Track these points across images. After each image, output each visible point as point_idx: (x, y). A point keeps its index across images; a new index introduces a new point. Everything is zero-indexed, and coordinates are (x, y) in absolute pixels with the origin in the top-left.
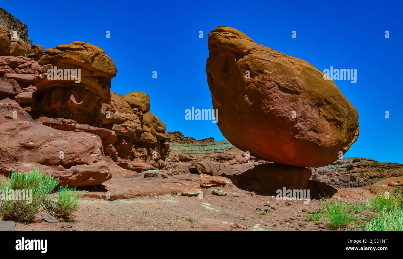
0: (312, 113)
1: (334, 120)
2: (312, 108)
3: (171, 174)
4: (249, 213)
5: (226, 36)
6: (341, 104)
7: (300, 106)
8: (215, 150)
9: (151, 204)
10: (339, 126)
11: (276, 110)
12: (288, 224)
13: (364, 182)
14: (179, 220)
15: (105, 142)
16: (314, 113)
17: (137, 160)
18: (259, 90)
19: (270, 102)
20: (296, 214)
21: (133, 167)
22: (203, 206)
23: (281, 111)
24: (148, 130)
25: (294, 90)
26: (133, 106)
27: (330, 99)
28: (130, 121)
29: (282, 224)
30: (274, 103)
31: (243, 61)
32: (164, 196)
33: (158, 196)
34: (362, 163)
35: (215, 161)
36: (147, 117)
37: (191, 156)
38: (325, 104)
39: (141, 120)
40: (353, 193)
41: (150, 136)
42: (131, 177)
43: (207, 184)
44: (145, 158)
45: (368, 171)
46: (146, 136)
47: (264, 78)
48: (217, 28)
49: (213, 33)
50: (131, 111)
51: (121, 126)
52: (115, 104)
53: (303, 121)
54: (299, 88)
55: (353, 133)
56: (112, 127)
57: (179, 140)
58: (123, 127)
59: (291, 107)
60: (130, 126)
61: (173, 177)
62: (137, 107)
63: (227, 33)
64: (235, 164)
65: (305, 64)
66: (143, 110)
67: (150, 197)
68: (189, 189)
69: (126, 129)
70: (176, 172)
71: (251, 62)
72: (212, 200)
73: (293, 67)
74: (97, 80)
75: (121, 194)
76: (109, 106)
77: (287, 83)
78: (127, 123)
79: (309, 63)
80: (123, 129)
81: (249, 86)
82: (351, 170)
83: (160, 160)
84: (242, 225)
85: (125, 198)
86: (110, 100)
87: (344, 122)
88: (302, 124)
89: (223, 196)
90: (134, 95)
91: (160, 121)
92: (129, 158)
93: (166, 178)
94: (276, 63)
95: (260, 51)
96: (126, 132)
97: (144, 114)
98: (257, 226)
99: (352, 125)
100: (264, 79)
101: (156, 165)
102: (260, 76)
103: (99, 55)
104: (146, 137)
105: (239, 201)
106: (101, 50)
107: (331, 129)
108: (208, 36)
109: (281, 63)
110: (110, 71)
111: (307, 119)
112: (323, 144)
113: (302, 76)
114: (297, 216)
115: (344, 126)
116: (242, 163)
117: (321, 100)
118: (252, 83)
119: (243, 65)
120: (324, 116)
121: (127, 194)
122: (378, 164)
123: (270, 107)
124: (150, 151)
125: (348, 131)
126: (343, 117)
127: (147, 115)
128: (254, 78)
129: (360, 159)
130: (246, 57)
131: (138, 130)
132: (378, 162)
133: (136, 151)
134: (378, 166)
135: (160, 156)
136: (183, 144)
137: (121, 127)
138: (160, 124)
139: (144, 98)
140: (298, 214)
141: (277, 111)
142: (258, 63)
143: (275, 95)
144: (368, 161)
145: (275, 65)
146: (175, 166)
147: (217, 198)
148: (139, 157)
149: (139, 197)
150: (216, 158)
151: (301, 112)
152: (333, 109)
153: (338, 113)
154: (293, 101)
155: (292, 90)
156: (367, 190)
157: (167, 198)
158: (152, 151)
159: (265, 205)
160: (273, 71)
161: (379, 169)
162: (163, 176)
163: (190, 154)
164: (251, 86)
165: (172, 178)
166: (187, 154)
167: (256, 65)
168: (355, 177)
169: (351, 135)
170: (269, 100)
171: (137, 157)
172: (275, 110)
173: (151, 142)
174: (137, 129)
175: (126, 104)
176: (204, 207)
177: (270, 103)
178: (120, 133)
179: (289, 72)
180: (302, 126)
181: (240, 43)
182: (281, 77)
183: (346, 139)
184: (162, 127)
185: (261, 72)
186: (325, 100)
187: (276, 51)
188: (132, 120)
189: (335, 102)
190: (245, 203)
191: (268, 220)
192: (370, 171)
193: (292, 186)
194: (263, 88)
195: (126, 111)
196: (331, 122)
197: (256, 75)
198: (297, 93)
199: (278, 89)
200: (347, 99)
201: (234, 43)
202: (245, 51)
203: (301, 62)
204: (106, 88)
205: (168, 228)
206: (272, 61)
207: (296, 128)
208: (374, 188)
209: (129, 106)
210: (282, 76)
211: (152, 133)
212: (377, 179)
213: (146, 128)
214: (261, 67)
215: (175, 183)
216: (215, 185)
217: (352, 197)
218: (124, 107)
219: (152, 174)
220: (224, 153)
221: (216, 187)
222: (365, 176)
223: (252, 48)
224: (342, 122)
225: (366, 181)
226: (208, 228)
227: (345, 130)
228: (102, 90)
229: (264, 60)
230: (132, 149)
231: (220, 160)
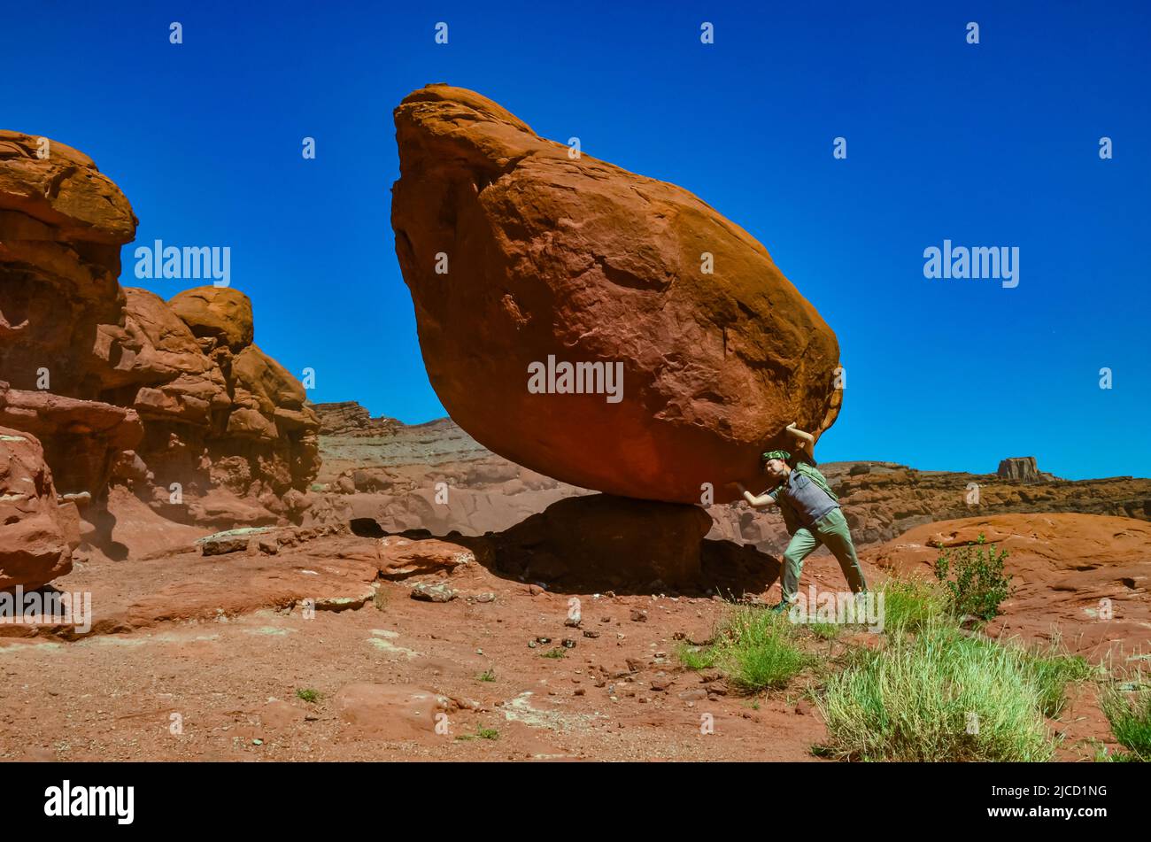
0: (705, 344)
1: (769, 364)
2: (703, 329)
3: (290, 542)
4: (514, 655)
5: (444, 113)
6: (788, 315)
7: (668, 324)
8: (462, 452)
9: (200, 645)
10: (783, 382)
11: (597, 338)
12: (622, 684)
13: (880, 530)
14: (271, 699)
15: (107, 445)
16: (708, 345)
17: (220, 494)
18: (545, 279)
19: (579, 314)
20: (652, 648)
21: (206, 516)
22: (371, 640)
23: (613, 340)
24: (248, 402)
25: (648, 278)
26: (199, 330)
27: (756, 302)
28: (190, 377)
29: (603, 685)
30: (591, 317)
31: (497, 191)
32: (249, 615)
33: (229, 616)
34: (875, 476)
35: (462, 485)
36: (244, 363)
37: (389, 475)
38: (743, 319)
39: (227, 371)
40: (832, 571)
41: (256, 420)
42: (161, 556)
43: (400, 567)
44: (243, 485)
45: (891, 498)
46: (244, 419)
47: (561, 242)
48: (421, 90)
49: (409, 104)
50: (192, 346)
51: (164, 391)
52: (142, 327)
53: (679, 370)
54: (665, 270)
55: (823, 400)
56: (135, 397)
57: (356, 426)
58: (169, 396)
59: (642, 328)
60: (191, 391)
61: (295, 549)
62: (214, 331)
63: (449, 105)
64: (520, 491)
65: (684, 198)
66: (232, 342)
67: (203, 621)
68: (338, 588)
69: (181, 401)
70: (306, 533)
71: (520, 193)
72: (408, 617)
73: (647, 207)
74: (72, 253)
75: (106, 619)
76: (120, 333)
77: (627, 256)
78: (183, 383)
79: (695, 196)
80: (169, 403)
81: (517, 268)
82: (846, 497)
83: (292, 490)
84: (476, 698)
85: (118, 630)
86: (124, 314)
87: (796, 368)
88: (674, 378)
89: (444, 602)
90: (201, 297)
91: (286, 374)
92: (194, 488)
93: (274, 553)
94: (594, 198)
95: (548, 161)
96: (178, 411)
97: (234, 354)
98: (521, 700)
99: (821, 377)
100: (560, 245)
101: (280, 505)
102: (547, 235)
103: (74, 175)
104: (246, 423)
105: (490, 616)
106: (81, 158)
107: (760, 389)
108: (394, 114)
109: (609, 197)
110: (115, 224)
111: (690, 364)
112: (737, 434)
113: (671, 235)
114: (655, 656)
115: (797, 381)
116: (539, 488)
117: (730, 304)
118: (525, 259)
119: (499, 202)
120: (739, 354)
121: (125, 618)
122: (916, 476)
123: (578, 329)
124: (259, 463)
125: (809, 396)
126: (795, 354)
127: (245, 357)
128: (531, 242)
129: (870, 465)
130: (507, 179)
131: (218, 403)
132: (917, 471)
133: (215, 466)
134: (916, 482)
135: (290, 480)
136: (365, 440)
137: (164, 395)
138: (285, 383)
139: (234, 304)
140: (658, 649)
141: (601, 343)
142: (540, 198)
143: (594, 294)
144: (892, 471)
145: (593, 201)
146: (341, 505)
147: (424, 611)
148: (225, 483)
149: (168, 624)
150: (465, 477)
151: (672, 342)
152: (765, 332)
153: (780, 344)
154: (647, 312)
155: (642, 276)
156: (871, 561)
157: (257, 622)
158: (263, 464)
159: (567, 625)
160: (585, 221)
161: (919, 490)
162: (263, 547)
163: (385, 467)
164: (523, 266)
165: (292, 553)
166: (379, 467)
167: (536, 204)
168: (854, 516)
169: (817, 406)
170: (577, 307)
171: (219, 485)
172: (594, 338)
173: (259, 437)
174: (215, 398)
175: (178, 324)
176: (371, 646)
177: (578, 319)
178: (160, 414)
179: (634, 222)
180: (676, 383)
181: (487, 135)
182: (608, 238)
183: (805, 418)
184: (293, 391)
185: (551, 224)
186: (743, 307)
187: (598, 160)
188: (197, 374)
189: (769, 312)
190: (508, 620)
191: (564, 675)
192: (897, 497)
193: (654, 562)
194: (558, 273)
195: (179, 345)
196: (760, 369)
197: (537, 233)
198: (660, 287)
199: (602, 274)
200: (807, 302)
201: (470, 136)
202: (503, 160)
203: (671, 193)
204: (103, 278)
205: (225, 728)
206: (584, 191)
207: (658, 392)
208: (888, 556)
209: (188, 330)
210: (613, 236)
211: (261, 411)
212: (916, 520)
213: (244, 396)
214: (552, 208)
215: (299, 568)
216: (424, 568)
217: (826, 585)
218: (170, 332)
219: (228, 544)
220: (487, 462)
221: (425, 577)
222: (884, 513)
223: (524, 150)
224: (792, 369)
225: (885, 525)
226: (358, 722)
227: (799, 392)
228: (91, 282)
229: (558, 186)
230: (201, 460)
231: (475, 481)
